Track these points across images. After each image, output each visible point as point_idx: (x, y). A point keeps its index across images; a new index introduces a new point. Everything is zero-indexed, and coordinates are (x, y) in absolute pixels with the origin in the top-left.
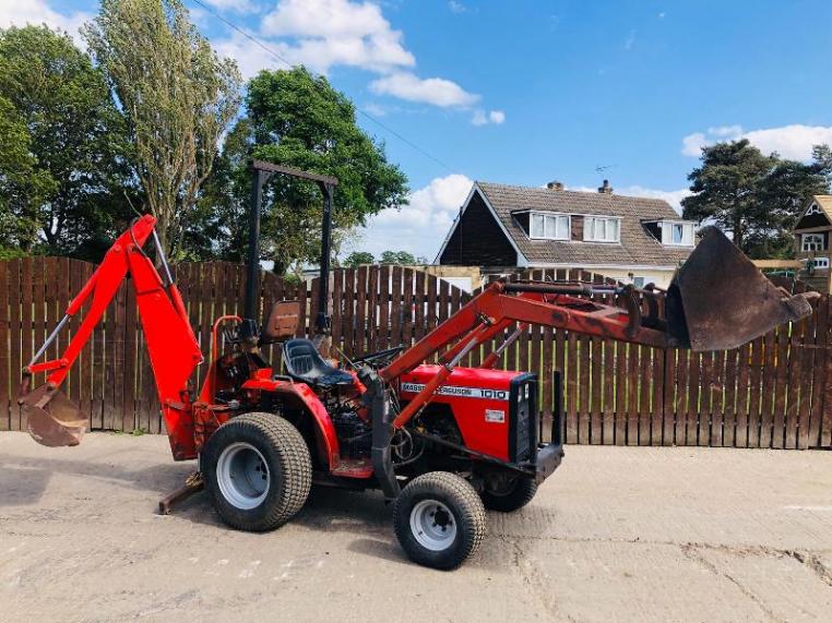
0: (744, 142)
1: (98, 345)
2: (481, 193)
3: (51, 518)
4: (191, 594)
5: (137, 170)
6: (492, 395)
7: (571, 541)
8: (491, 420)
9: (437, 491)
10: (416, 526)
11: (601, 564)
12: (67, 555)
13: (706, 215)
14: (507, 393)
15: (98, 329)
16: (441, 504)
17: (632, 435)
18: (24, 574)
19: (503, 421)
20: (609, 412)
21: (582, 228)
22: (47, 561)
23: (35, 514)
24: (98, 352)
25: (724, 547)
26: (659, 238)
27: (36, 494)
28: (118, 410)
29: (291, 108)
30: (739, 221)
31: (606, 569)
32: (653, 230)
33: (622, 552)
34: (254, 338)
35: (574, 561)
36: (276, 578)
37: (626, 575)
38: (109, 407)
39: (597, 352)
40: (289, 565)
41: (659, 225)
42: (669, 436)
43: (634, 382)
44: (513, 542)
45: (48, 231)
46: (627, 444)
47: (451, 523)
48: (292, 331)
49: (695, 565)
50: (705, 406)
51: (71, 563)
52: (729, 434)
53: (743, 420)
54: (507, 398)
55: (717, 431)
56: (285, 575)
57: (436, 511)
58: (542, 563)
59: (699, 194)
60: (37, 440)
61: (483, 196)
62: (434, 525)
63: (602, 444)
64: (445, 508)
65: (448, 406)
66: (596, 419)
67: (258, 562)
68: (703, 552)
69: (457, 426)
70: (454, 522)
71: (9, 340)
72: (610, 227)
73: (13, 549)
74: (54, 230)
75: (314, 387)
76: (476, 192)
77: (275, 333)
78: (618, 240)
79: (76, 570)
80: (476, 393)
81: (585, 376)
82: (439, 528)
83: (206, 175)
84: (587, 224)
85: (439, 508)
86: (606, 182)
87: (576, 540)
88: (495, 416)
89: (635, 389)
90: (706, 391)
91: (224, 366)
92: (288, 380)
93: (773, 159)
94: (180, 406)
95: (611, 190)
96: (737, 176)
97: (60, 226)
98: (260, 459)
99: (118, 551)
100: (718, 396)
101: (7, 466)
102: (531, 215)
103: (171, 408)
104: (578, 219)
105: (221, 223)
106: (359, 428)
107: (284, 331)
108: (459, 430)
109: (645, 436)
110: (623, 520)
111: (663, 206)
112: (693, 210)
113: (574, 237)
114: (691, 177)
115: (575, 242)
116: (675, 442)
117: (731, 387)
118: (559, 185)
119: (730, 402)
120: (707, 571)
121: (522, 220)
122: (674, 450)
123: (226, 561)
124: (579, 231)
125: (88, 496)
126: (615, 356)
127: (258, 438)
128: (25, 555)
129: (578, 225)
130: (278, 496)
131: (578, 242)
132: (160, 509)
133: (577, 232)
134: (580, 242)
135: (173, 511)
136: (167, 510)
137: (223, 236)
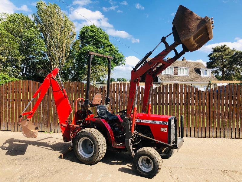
0: (225, 46)
1: (40, 107)
3: (28, 159)
5: (48, 55)
6: (163, 123)
7: (187, 169)
8: (162, 131)
9: (147, 153)
10: (140, 164)
11: (197, 177)
12: (33, 172)
13: (213, 67)
14: (168, 123)
16: (148, 157)
17: (200, 134)
18: (21, 178)
19: (166, 131)
20: (193, 127)
22: (28, 174)
23: (23, 158)
25: (235, 172)
26: (200, 74)
27: (23, 152)
28: (46, 125)
29: (91, 37)
30: (223, 69)
31: (200, 178)
32: (198, 71)
33: (204, 173)
34: (89, 105)
35: (189, 176)
36: (98, 180)
37: (206, 180)
38: (43, 125)
39: (189, 109)
40: (101, 176)
41: (200, 70)
42: (211, 135)
43: (200, 118)
44: (169, 169)
45: (22, 72)
46: (198, 137)
47: (151, 163)
48: (99, 103)
49: (227, 178)
50: (222, 125)
51: (35, 174)
52: (230, 134)
53: (234, 130)
54: (167, 124)
55: (226, 133)
56: (100, 179)
57: (146, 159)
58: (179, 176)
59: (211, 61)
60: (25, 136)
62: (146, 163)
63: (191, 137)
64: (149, 158)
65: (149, 126)
66: (189, 129)
67: (91, 175)
68: (230, 173)
69: (151, 133)
70: (152, 163)
71: (14, 105)
72: (185, 71)
73: (17, 169)
74: (24, 72)
75: (106, 119)
77: (95, 103)
78: (188, 74)
79: (37, 176)
80: (158, 122)
83: (67, 56)
84: (179, 71)
85: (147, 158)
86: (184, 57)
87: (188, 169)
88: (164, 130)
89: (200, 120)
90: (222, 121)
91: (79, 113)
92: (99, 118)
93: (234, 50)
94: (66, 125)
95: (186, 60)
96: (222, 55)
97: (26, 71)
98: (91, 142)
99: (49, 170)
100: (226, 122)
101: (14, 143)
103: (63, 126)
104: (176, 68)
105: (72, 70)
106: (120, 133)
107: (97, 103)
108: (152, 134)
109: (204, 134)
110: (202, 162)
111: (201, 64)
112: (209, 66)
113: (175, 74)
114: (209, 56)
115: (175, 75)
116: (213, 137)
117: (230, 120)
119: (230, 124)
120: (232, 179)
122: (213, 139)
123: (81, 174)
125: (39, 152)
126: (194, 110)
127: (90, 136)
128: (21, 171)
129: (176, 70)
130: (97, 154)
131: (176, 75)
132: (60, 157)
133: (176, 72)
134: (177, 75)
135: (64, 158)
136: (63, 157)
137: (72, 74)
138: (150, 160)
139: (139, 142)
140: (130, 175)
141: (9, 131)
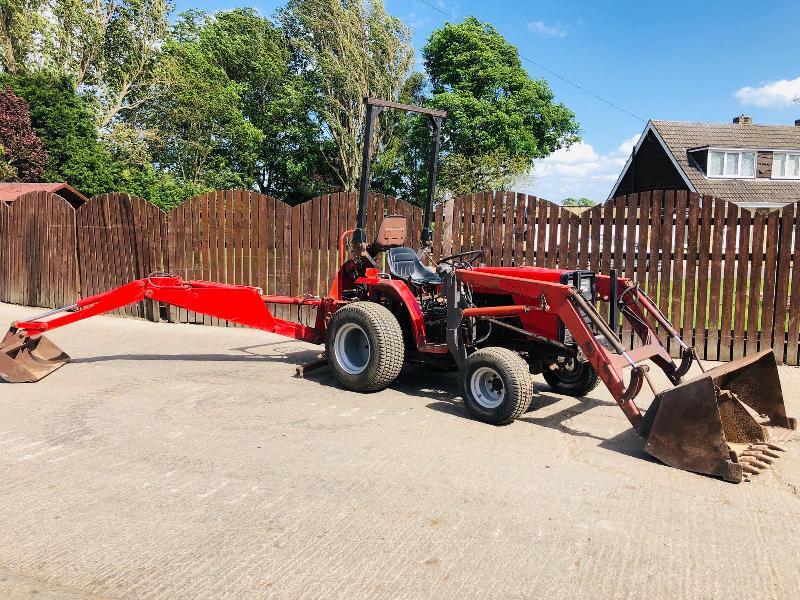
1: (271, 262)
2: (655, 132)
4: (304, 421)
10: (475, 388)
12: (229, 395)
15: (271, 248)
16: (494, 372)
20: (713, 330)
21: (770, 165)
22: (215, 397)
24: (271, 267)
34: (364, 243)
36: (367, 418)
42: (778, 355)
45: (261, 184)
47: (502, 389)
48: (399, 242)
56: (373, 418)
57: (492, 378)
61: (657, 136)
62: (492, 390)
63: (705, 359)
64: (499, 376)
66: (700, 335)
73: (195, 389)
74: (265, 184)
75: (408, 282)
76: (650, 131)
77: (385, 243)
81: (691, 293)
82: (496, 392)
84: (776, 164)
85: (494, 376)
91: (348, 269)
92: (388, 277)
97: (270, 182)
102: (709, 154)
104: (766, 154)
107: (391, 241)
113: (760, 174)
115: (760, 180)
116: (785, 361)
118: (746, 119)
121: (698, 159)
124: (767, 168)
128: (202, 393)
129: (766, 161)
130: (376, 361)
131: (764, 180)
132: (297, 375)
133: (763, 169)
134: (767, 180)
135: (305, 377)
136: (302, 374)
137: (403, 185)
138: (500, 381)
139: (486, 337)
140: (452, 417)
141: (200, 324)
